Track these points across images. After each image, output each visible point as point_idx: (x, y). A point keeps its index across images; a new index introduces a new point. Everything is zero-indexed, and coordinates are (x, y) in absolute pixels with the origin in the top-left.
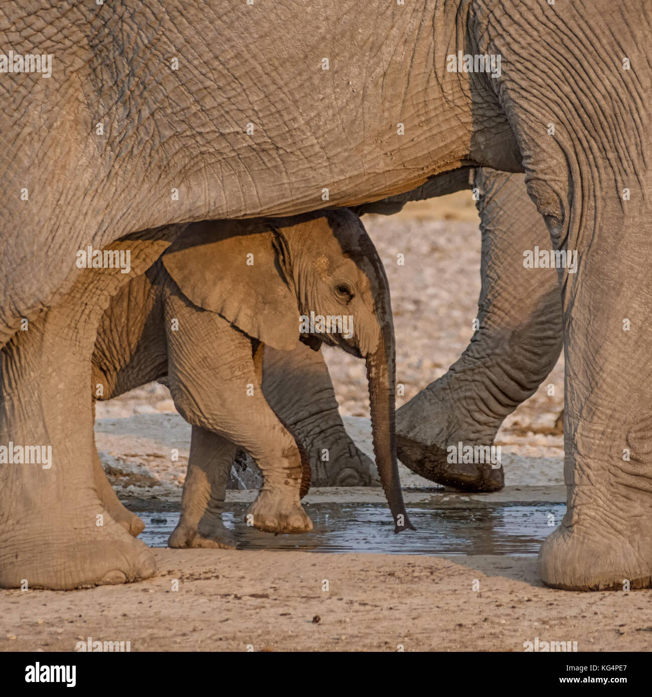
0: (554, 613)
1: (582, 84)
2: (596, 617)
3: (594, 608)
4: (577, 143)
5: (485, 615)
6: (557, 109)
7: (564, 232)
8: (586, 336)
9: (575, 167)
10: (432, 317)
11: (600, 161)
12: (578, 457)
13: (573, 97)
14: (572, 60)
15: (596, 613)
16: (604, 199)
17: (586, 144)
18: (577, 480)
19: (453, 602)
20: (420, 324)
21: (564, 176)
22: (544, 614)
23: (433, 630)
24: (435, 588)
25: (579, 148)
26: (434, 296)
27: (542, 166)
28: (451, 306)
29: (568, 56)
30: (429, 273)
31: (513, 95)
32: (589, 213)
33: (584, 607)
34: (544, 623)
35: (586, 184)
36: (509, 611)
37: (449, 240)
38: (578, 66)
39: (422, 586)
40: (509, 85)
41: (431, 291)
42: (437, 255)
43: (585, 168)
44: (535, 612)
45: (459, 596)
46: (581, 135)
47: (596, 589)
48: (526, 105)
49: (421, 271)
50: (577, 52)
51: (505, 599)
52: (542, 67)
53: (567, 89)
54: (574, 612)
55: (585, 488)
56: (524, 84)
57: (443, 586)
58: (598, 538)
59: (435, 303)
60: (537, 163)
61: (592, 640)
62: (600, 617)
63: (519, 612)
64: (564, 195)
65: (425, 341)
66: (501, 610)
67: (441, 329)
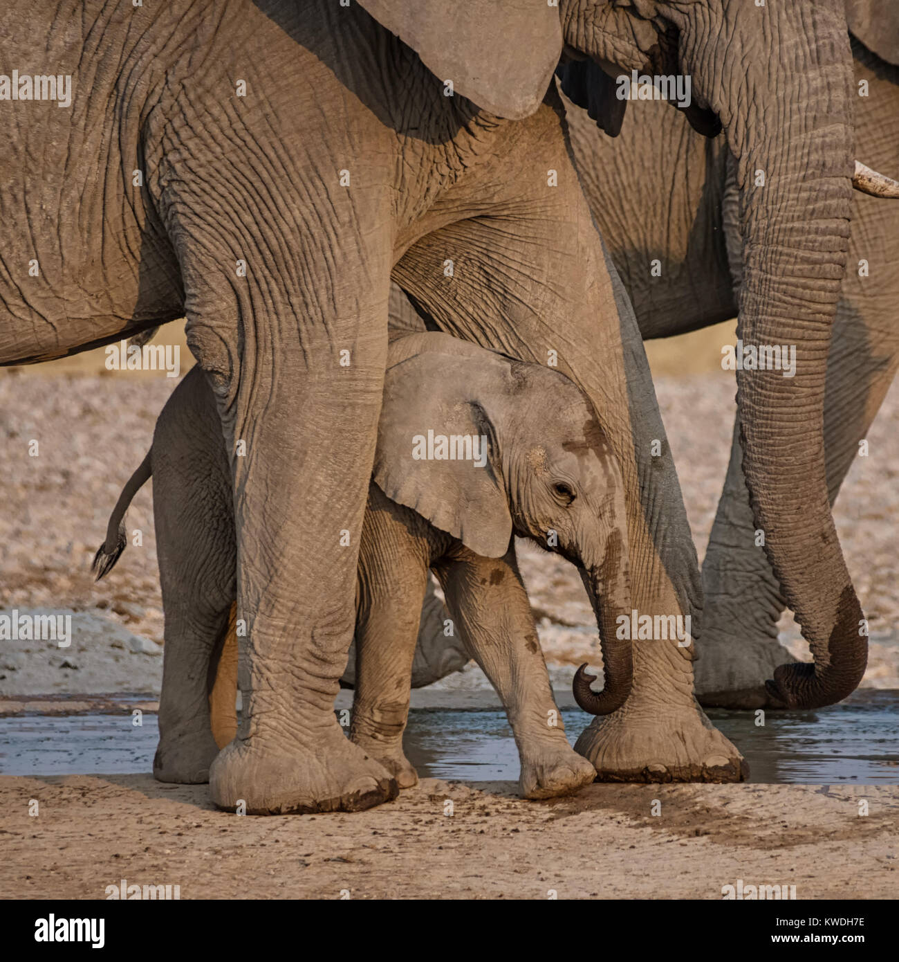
0: (227, 841)
1: (267, 214)
2: (277, 845)
3: (275, 835)
4: (253, 284)
5: (146, 843)
6: (233, 242)
7: (233, 390)
8: (263, 514)
9: (248, 313)
10: (84, 492)
11: (281, 307)
12: (254, 658)
13: (254, 228)
14: (258, 184)
15: (277, 841)
16: (284, 352)
17: (264, 286)
18: (254, 684)
19: (108, 829)
20: (70, 501)
21: (234, 323)
22: (216, 842)
23: (84, 862)
24: (87, 812)
25: (255, 290)
26: (88, 467)
27: (208, 309)
28: (106, 479)
29: (253, 179)
30: (80, 440)
31: (183, 220)
32: (265, 369)
33: (263, 834)
34: (216, 852)
35: (261, 334)
36: (175, 839)
37: (105, 401)
38: (264, 192)
39: (73, 810)
40: (180, 208)
41: (83, 460)
42: (89, 419)
43: (261, 316)
44: (205, 840)
45: (116, 822)
46: (259, 274)
47: (277, 812)
48: (197, 234)
49: (70, 438)
50: (265, 175)
51: (169, 824)
52: (222, 190)
53: (248, 219)
54: (251, 839)
55: (264, 694)
56: (198, 209)
57: (98, 810)
58: (280, 751)
59: (87, 475)
60: (202, 304)
61: (273, 873)
62: (282, 845)
63: (187, 840)
64: (233, 345)
65: (76, 520)
66: (166, 838)
67: (95, 505)
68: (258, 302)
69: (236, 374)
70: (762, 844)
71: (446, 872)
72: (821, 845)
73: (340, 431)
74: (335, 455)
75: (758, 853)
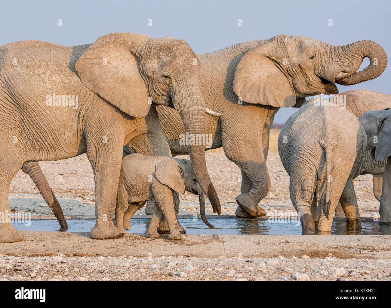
68: (100, 148)
69: (95, 161)
70: (187, 245)
71: (131, 250)
72: (198, 245)
73: (114, 171)
74: (113, 175)
75: (187, 247)
